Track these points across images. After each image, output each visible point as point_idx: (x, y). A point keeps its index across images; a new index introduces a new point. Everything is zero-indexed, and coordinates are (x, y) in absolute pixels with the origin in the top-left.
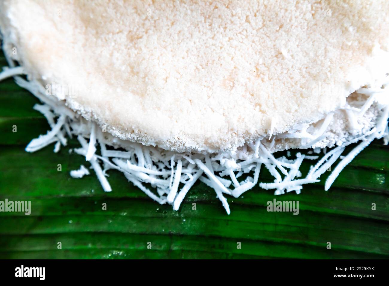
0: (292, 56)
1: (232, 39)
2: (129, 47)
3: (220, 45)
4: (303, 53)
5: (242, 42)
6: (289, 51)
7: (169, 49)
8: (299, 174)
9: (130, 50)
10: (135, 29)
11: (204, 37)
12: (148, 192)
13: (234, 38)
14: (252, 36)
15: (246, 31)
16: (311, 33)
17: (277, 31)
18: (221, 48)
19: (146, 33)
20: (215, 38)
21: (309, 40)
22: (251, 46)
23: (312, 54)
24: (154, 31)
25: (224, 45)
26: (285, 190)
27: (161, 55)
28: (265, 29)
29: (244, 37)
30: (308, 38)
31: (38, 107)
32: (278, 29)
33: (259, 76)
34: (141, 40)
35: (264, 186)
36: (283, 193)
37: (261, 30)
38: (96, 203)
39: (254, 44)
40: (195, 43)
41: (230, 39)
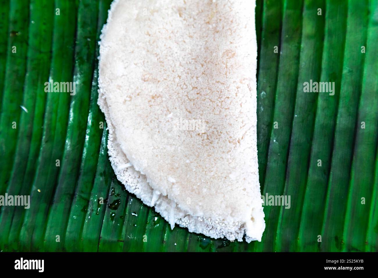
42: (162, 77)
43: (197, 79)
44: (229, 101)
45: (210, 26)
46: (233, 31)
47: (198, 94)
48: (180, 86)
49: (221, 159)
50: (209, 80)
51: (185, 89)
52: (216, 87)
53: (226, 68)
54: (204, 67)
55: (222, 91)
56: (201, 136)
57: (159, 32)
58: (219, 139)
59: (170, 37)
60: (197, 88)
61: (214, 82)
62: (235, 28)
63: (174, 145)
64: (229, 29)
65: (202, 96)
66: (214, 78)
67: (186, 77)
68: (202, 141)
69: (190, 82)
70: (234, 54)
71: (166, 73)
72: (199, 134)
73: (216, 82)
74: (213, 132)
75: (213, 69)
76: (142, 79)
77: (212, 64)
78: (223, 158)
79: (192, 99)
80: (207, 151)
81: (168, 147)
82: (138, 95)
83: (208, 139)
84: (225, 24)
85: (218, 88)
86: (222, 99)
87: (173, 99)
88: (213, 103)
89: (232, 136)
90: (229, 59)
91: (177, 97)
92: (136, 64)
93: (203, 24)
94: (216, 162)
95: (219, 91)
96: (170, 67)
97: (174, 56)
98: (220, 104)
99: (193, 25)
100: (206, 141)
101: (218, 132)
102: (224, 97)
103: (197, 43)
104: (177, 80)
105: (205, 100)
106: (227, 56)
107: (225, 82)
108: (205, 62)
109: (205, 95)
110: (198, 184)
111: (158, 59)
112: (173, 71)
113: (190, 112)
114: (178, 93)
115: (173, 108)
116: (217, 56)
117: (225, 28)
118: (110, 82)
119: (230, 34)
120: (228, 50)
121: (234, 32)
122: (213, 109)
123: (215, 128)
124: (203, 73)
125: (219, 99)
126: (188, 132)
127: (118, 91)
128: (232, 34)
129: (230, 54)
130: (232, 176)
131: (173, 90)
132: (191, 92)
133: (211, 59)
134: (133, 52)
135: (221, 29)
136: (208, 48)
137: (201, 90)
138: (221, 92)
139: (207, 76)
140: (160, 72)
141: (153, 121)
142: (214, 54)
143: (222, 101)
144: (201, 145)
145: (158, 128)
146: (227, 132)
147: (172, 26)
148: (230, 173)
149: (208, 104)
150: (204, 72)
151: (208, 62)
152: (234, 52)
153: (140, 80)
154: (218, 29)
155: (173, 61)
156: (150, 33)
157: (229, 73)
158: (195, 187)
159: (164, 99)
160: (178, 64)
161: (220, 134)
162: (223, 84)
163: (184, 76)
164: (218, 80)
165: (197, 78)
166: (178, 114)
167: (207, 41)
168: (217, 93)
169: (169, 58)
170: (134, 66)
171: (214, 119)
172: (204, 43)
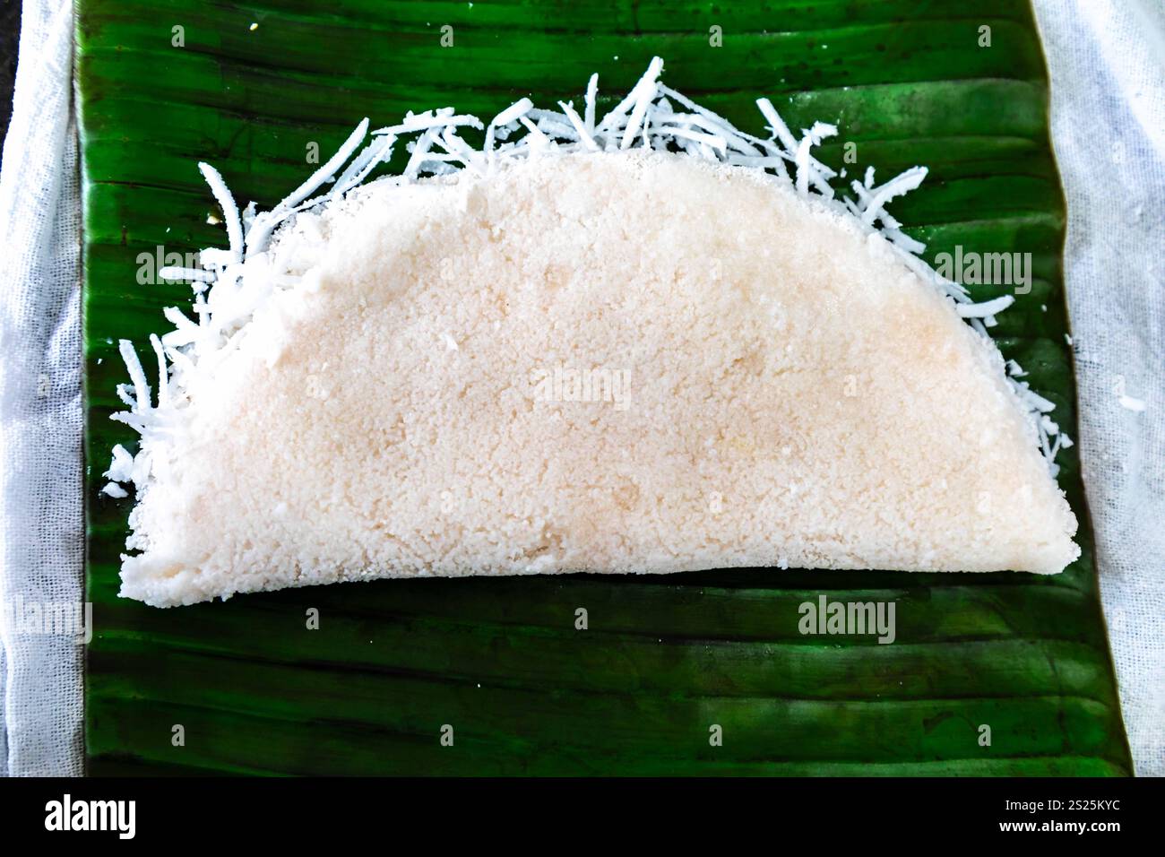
0: (437, 340)
2: (758, 343)
3: (578, 351)
4: (416, 345)
5: (536, 359)
6: (444, 348)
9: (755, 335)
10: (749, 381)
12: (689, 104)
14: (517, 374)
18: (576, 347)
19: (726, 372)
21: (405, 373)
22: (518, 356)
23: (399, 344)
24: (713, 375)
25: (571, 351)
26: (434, 114)
27: (692, 327)
28: (493, 388)
30: (408, 376)
31: (920, 247)
33: (499, 298)
34: (735, 358)
35: (475, 122)
36: (438, 111)
37: (501, 386)
38: (783, 81)
39: (514, 357)
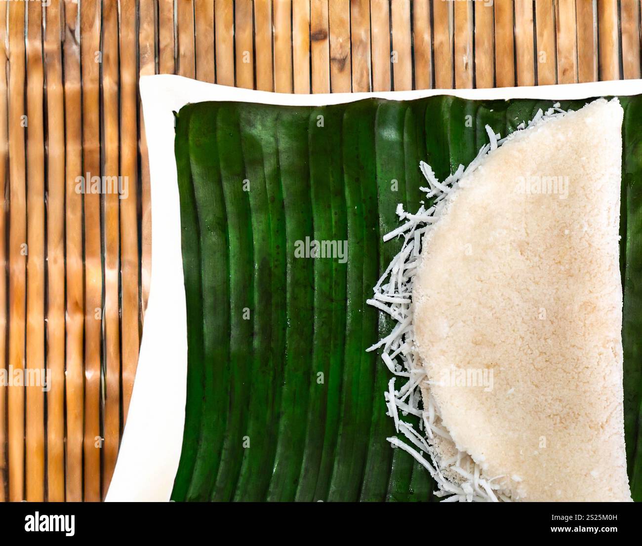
1: (523, 340)
7: (512, 281)
8: (404, 413)
11: (524, 314)
13: (524, 342)
15: (532, 354)
16: (531, 415)
17: (533, 383)
20: (524, 324)
29: (525, 351)
32: (535, 383)
40: (518, 305)
41: (522, 338)
42: (499, 340)
43: (546, 342)
44: (588, 372)
45: (562, 268)
46: (592, 276)
47: (546, 361)
48: (523, 350)
49: (579, 451)
50: (562, 343)
51: (530, 354)
52: (572, 354)
53: (583, 328)
54: (555, 325)
55: (580, 358)
56: (552, 418)
57: (495, 277)
58: (577, 423)
59: (509, 284)
60: (545, 353)
61: (568, 346)
62: (595, 271)
63: (517, 430)
64: (588, 272)
65: (552, 365)
66: (568, 340)
67: (531, 338)
68: (553, 426)
69: (536, 345)
70: (595, 307)
71: (504, 334)
72: (550, 416)
73: (571, 346)
74: (568, 414)
75: (566, 328)
76: (472, 342)
77: (565, 321)
78: (581, 449)
79: (539, 369)
80: (560, 438)
81: (510, 433)
82: (469, 363)
83: (562, 423)
84: (582, 265)
85: (573, 354)
86: (580, 370)
87: (514, 368)
88: (568, 374)
89: (593, 419)
90: (588, 314)
91: (520, 365)
92: (464, 322)
93: (552, 265)
94: (572, 454)
95: (575, 358)
96: (509, 324)
97: (515, 310)
98: (576, 377)
99: (539, 266)
100: (559, 425)
101: (575, 414)
102: (582, 367)
103: (545, 291)
104: (519, 343)
105: (556, 369)
106: (586, 310)
107: (583, 346)
108: (556, 318)
109: (556, 363)
110: (551, 484)
111: (493, 314)
112: (514, 331)
113: (537, 386)
114: (521, 361)
115: (515, 381)
116: (572, 310)
117: (582, 271)
118: (431, 345)
119: (589, 279)
120: (587, 303)
121: (594, 277)
122: (568, 382)
123: (570, 408)
124: (553, 334)
125: (575, 370)
126: (535, 414)
127: (443, 357)
128: (591, 279)
129: (589, 307)
130: (595, 474)
131: (514, 356)
132: (539, 359)
133: (564, 314)
134: (460, 305)
135: (577, 271)
136: (559, 299)
137: (552, 356)
138: (578, 360)
139: (558, 337)
140: (497, 332)
141: (489, 399)
142: (568, 308)
143: (579, 373)
144: (552, 431)
145: (496, 407)
146: (586, 414)
147: (511, 268)
148: (592, 469)
149: (561, 375)
150: (555, 331)
151: (560, 318)
152: (595, 305)
153: (471, 344)
154: (572, 272)
155: (514, 316)
156: (483, 278)
157: (589, 334)
158: (546, 488)
159: (502, 369)
160: (519, 320)
161: (577, 416)
162: (581, 349)
163: (527, 337)
164: (573, 344)
165: (545, 339)
166: (522, 389)
167: (557, 289)
168: (573, 361)
169: (509, 313)
170: (462, 323)
171: (570, 397)
172: (555, 291)
